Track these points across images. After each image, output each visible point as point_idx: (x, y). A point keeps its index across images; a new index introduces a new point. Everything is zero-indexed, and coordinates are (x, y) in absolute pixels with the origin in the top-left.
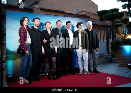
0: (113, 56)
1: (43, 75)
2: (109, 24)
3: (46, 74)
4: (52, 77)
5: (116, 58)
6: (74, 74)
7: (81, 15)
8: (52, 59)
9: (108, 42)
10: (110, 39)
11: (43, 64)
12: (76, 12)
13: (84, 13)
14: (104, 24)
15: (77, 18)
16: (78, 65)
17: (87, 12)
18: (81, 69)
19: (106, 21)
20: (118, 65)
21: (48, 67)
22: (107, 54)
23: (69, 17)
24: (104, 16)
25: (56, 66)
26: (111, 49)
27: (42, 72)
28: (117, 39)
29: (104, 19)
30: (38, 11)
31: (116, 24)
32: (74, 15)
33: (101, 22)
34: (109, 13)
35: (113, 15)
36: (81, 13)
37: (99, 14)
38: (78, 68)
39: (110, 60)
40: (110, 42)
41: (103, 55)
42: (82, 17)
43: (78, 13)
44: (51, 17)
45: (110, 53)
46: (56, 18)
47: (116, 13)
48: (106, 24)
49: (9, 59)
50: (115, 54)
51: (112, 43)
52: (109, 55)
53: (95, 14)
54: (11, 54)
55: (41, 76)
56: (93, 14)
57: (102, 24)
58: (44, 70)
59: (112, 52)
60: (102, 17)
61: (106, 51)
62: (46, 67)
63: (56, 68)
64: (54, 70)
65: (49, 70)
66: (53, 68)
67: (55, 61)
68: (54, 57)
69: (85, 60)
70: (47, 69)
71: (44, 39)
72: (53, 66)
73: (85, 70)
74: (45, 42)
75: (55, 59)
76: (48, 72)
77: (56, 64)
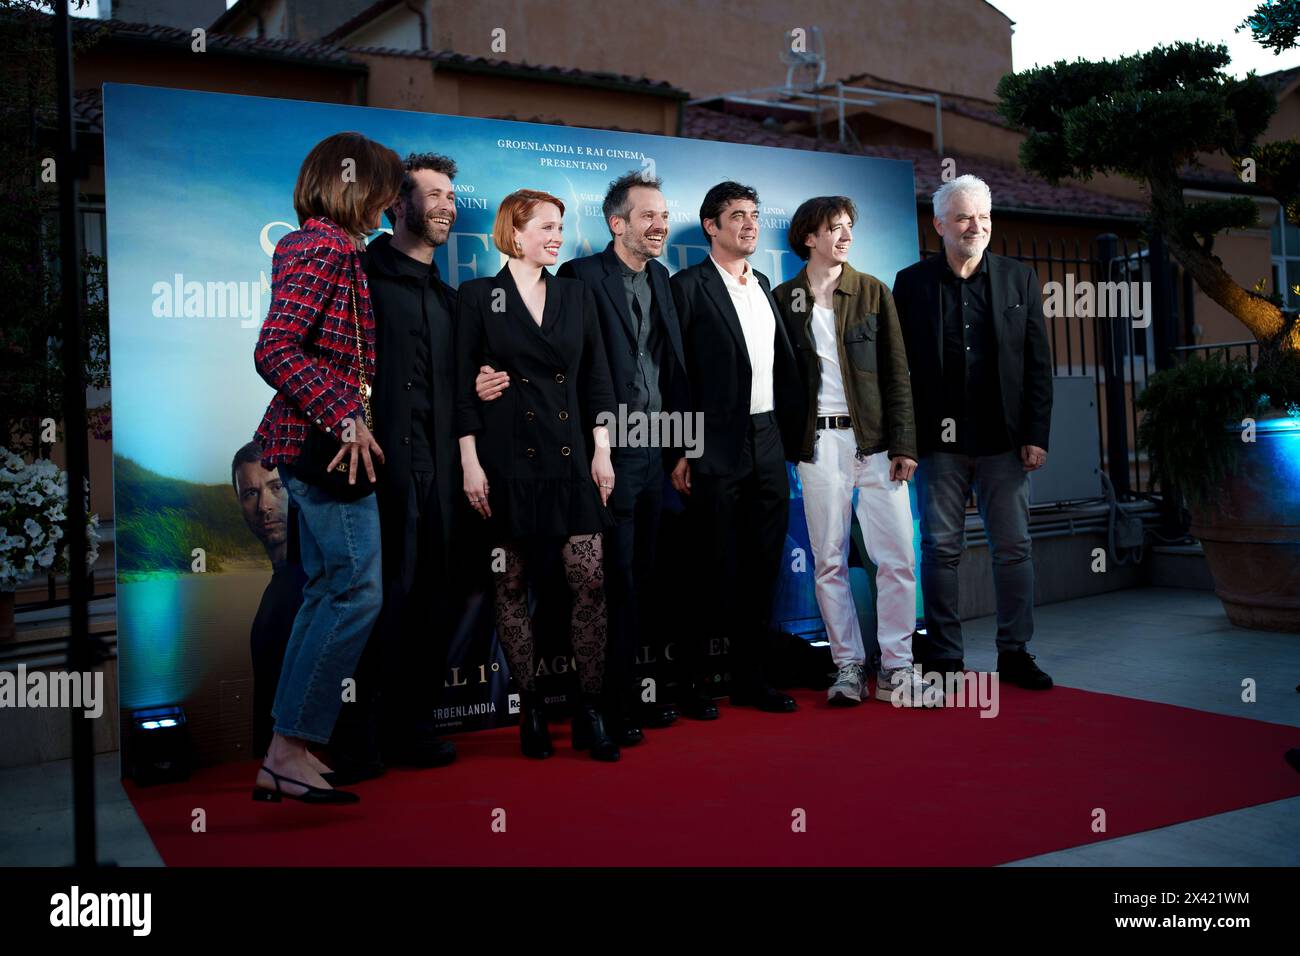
0: (1169, 523)
1: (479, 709)
2: (1122, 209)
3: (503, 705)
4: (567, 728)
5: (1198, 546)
6: (778, 706)
7: (842, 115)
8: (571, 558)
9: (1114, 386)
10: (1138, 360)
11: (476, 601)
12: (789, 87)
13: (867, 99)
14: (1070, 209)
15: (798, 146)
16: (818, 615)
17: (906, 88)
18: (848, 652)
19: (1097, 175)
20: (1218, 609)
21: (526, 633)
22: (1104, 500)
23: (721, 139)
24: (1070, 126)
25: (603, 621)
26: (1147, 448)
27: (465, 683)
28: (1202, 354)
29: (1069, 155)
30: (411, 81)
31: (1190, 205)
32: (769, 121)
33: (1047, 188)
34: (1122, 91)
35: (1167, 112)
36: (841, 93)
37: (1026, 106)
38: (813, 644)
39: (1138, 561)
40: (1138, 383)
41: (1063, 512)
42: (854, 136)
43: (812, 96)
44: (540, 146)
45: (1133, 498)
46: (589, 151)
47: (1195, 95)
48: (1092, 201)
49: (145, 562)
50: (1185, 501)
51: (1152, 398)
52: (1129, 513)
53: (980, 106)
54: (165, 514)
55: (456, 723)
56: (964, 109)
57: (1058, 201)
58: (482, 667)
59: (1153, 489)
60: (1055, 134)
61: (1096, 471)
62: (506, 638)
63: (603, 645)
64: (590, 661)
65: (530, 665)
66: (579, 641)
67: (600, 579)
68: (591, 536)
69: (885, 564)
70: (510, 652)
71: (487, 368)
72: (575, 622)
73: (887, 657)
74: (492, 397)
75: (599, 554)
76: (525, 685)
77: (603, 605)
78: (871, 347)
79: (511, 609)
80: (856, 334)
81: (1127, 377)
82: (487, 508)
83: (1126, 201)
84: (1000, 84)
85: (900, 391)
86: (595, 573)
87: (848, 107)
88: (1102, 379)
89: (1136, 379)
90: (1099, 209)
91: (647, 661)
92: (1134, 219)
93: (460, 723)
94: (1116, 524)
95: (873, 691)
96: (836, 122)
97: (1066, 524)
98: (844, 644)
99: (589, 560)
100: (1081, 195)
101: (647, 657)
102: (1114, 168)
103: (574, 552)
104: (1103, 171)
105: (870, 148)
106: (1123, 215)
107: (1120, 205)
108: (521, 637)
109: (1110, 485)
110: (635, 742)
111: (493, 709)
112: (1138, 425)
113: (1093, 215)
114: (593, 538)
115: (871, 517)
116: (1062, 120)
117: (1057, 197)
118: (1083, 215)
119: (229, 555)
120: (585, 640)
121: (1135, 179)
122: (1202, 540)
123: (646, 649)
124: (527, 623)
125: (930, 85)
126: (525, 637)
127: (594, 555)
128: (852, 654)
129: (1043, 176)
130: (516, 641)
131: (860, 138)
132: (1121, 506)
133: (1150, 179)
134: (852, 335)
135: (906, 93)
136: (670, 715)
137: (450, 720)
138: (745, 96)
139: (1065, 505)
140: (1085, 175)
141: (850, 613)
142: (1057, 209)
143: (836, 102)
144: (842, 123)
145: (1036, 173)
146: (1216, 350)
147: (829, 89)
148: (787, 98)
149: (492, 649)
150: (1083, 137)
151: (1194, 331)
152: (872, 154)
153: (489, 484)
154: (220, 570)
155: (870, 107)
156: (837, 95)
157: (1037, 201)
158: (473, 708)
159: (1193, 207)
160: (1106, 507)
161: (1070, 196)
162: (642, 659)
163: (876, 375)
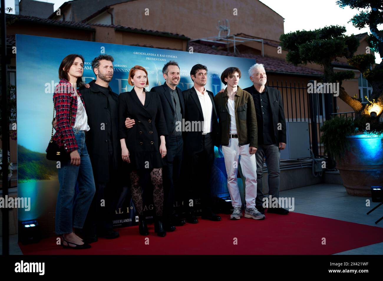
0: (330, 164)
1: (126, 221)
2: (316, 73)
3: (134, 219)
4: (153, 226)
5: (338, 172)
6: (216, 219)
7: (235, 45)
8: (153, 176)
9: (314, 124)
10: (321, 117)
11: (125, 190)
12: (219, 37)
13: (242, 40)
14: (301, 73)
15: (222, 54)
16: (228, 192)
17: (253, 37)
18: (237, 204)
19: (308, 63)
20: (344, 190)
21: (140, 198)
22: (311, 158)
23: (200, 52)
24: (301, 49)
25: (162, 194)
26: (323, 143)
27: (123, 213)
28: (339, 116)
29: (300, 58)
30: (108, 34)
31: (335, 72)
32: (213, 46)
33: (294, 67)
34: (316, 39)
35: (328, 46)
36: (234, 39)
37: (288, 43)
38: (226, 201)
39: (321, 176)
40: (321, 123)
41: (299, 161)
42: (238, 51)
43: (226, 39)
44: (146, 54)
45: (319, 157)
46: (161, 55)
47: (336, 41)
48: (307, 70)
49: (26, 177)
50: (334, 158)
51: (325, 128)
52: (318, 162)
53: (275, 43)
54: (33, 162)
55: (120, 225)
56: (270, 44)
57: (297, 71)
58: (128, 208)
59: (325, 154)
60: (297, 51)
61: (309, 149)
62: (134, 200)
63: (162, 201)
64: (158, 206)
65: (141, 207)
66: (155, 200)
67: (161, 182)
68: (159, 169)
69: (248, 178)
70: (136, 204)
71: (128, 118)
72: (154, 194)
73: (248, 205)
74: (130, 127)
75: (161, 175)
76: (140, 213)
77: (162, 189)
78: (245, 113)
79: (135, 191)
80: (241, 109)
81: (317, 122)
82: (129, 160)
83: (317, 71)
84: (280, 37)
85: (253, 127)
86: (160, 180)
87: (236, 43)
88: (310, 122)
89: (320, 122)
90: (309, 73)
91: (177, 206)
92: (319, 76)
93: (121, 225)
94: (314, 165)
95: (244, 215)
96: (233, 47)
97: (300, 165)
98: (236, 201)
99: (158, 176)
100: (304, 69)
101: (177, 205)
102: (313, 62)
103: (154, 174)
104: (310, 62)
105: (243, 55)
106: (316, 75)
107: (315, 72)
108: (138, 199)
109: (313, 154)
110: (173, 230)
111: (131, 220)
112: (321, 136)
113: (307, 75)
114: (159, 170)
115: (244, 164)
116: (298, 48)
117: (297, 69)
118: (305, 74)
119: (52, 175)
120: (157, 200)
121: (319, 65)
122: (339, 170)
123: (177, 202)
124: (140, 195)
125: (260, 36)
126: (140, 199)
127: (159, 175)
128: (238, 204)
129: (293, 64)
130: (137, 200)
131: (240, 52)
132: (316, 159)
133: (324, 65)
134: (239, 109)
135: (253, 39)
136: (183, 222)
137: (118, 224)
138: (206, 39)
139: (300, 159)
140: (305, 63)
141: (237, 192)
142: (297, 73)
143: (233, 41)
144: (235, 47)
145: (291, 63)
146: (343, 114)
147: (231, 37)
148: (218, 40)
149: (131, 203)
150: (304, 53)
151: (337, 109)
152: (243, 57)
153: (130, 153)
154: (49, 179)
155: (243, 43)
156: (233, 39)
157: (291, 70)
158: (125, 220)
159: (336, 73)
160: (312, 160)
161: (301, 69)
162: (175, 205)
163: (246, 121)
